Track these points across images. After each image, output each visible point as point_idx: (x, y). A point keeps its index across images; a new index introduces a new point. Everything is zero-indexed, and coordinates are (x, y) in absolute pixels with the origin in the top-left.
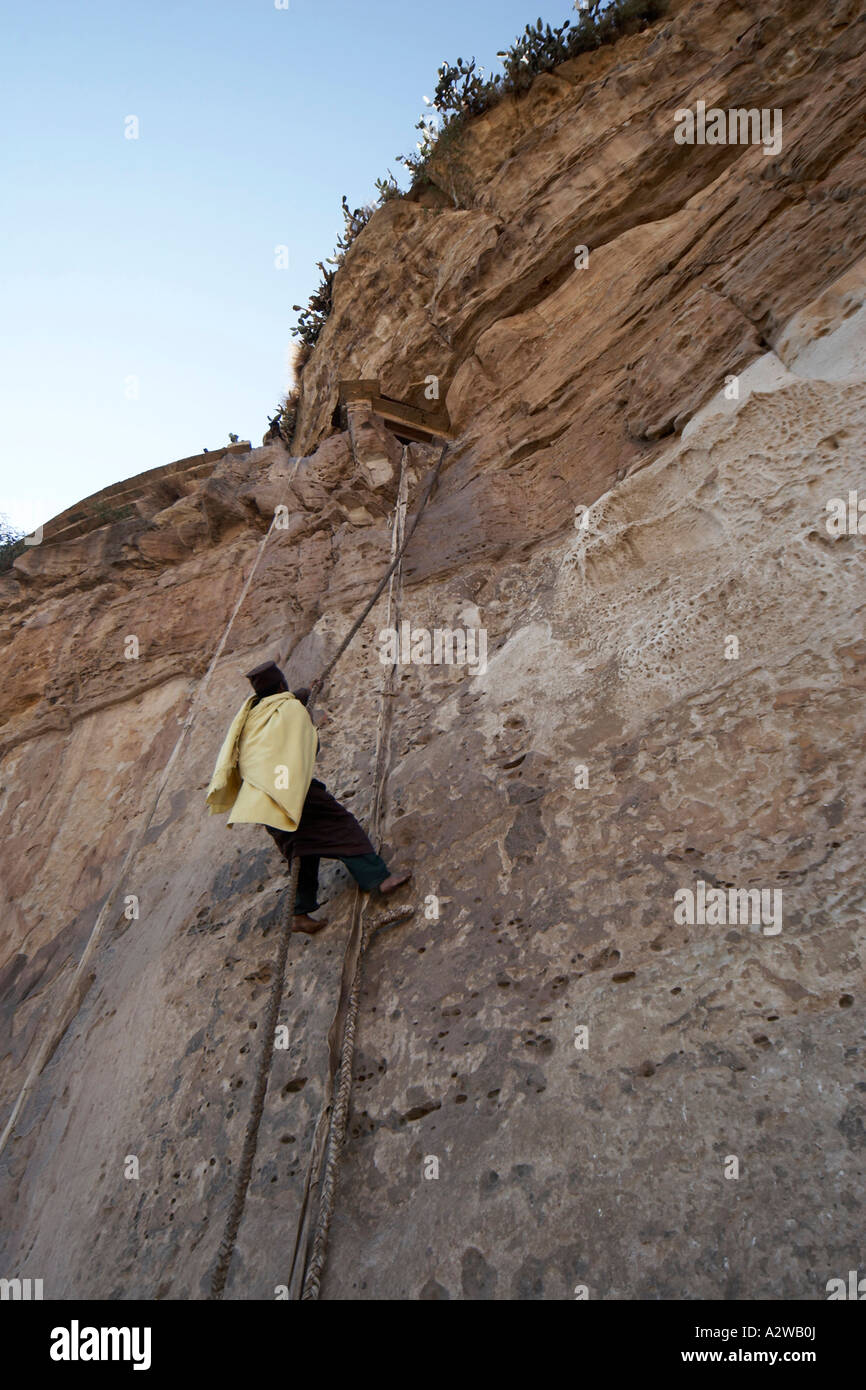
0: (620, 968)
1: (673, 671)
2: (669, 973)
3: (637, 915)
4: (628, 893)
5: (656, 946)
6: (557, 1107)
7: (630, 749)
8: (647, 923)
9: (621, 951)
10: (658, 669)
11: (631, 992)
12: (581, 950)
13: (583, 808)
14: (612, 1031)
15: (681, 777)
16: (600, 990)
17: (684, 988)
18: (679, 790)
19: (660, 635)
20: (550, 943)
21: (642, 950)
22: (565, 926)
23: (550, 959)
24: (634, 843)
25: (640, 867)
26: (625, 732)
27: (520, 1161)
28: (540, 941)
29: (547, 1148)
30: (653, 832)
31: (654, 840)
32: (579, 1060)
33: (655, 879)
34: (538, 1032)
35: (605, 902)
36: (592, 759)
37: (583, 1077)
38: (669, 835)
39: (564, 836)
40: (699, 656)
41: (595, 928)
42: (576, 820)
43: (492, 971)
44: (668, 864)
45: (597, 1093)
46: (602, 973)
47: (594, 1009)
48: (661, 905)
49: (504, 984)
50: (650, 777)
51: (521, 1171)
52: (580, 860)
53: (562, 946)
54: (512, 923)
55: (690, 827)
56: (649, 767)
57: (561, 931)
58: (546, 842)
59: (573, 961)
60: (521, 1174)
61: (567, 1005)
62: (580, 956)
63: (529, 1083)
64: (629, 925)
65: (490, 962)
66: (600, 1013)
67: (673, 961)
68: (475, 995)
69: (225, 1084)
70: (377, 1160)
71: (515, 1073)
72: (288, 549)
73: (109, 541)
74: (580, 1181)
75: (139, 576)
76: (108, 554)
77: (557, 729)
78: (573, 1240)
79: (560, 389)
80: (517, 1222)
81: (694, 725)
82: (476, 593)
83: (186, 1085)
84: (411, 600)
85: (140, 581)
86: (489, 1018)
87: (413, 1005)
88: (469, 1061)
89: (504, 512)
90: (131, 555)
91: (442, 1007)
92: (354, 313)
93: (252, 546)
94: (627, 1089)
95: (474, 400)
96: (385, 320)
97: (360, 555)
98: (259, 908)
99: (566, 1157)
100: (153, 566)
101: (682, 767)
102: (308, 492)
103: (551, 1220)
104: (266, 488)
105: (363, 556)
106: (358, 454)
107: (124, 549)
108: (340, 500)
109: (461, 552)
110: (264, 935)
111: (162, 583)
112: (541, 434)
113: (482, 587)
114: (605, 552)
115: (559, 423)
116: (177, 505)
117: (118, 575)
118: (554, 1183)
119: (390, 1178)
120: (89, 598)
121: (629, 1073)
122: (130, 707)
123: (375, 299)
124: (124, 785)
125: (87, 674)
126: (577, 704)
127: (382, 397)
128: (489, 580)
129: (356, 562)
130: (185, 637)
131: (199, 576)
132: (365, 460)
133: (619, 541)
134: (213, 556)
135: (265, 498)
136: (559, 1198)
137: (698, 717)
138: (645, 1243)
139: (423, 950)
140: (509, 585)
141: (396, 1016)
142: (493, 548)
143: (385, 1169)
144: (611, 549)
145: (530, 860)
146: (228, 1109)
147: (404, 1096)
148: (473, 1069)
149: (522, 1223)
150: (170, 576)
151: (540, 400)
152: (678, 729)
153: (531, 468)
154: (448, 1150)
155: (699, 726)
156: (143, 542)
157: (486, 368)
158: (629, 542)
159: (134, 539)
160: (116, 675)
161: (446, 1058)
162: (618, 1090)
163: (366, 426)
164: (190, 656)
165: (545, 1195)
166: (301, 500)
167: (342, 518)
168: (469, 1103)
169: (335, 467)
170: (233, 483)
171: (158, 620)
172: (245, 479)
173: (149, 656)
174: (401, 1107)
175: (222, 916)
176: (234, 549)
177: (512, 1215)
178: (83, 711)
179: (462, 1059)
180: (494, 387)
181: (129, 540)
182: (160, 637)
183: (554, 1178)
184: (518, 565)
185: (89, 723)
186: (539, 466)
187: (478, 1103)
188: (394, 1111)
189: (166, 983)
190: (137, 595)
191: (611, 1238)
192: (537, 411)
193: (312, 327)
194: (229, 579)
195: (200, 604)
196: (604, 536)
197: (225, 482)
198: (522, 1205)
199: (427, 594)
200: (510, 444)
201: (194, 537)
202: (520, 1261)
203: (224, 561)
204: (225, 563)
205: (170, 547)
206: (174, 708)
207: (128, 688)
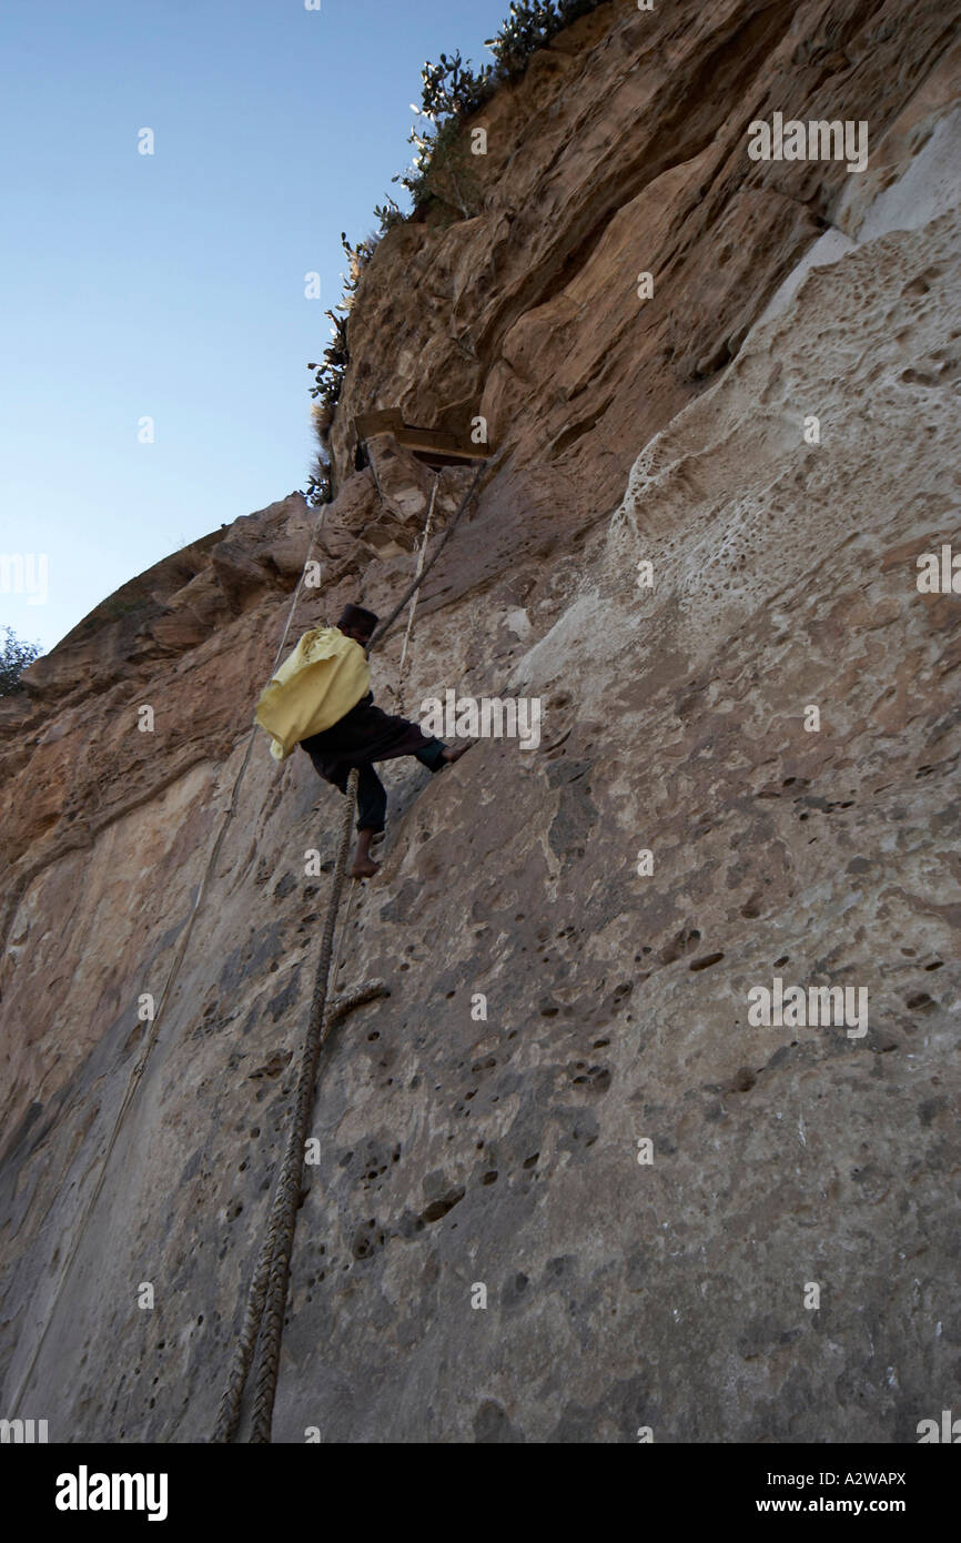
0: (701, 952)
1: (746, 582)
2: (770, 941)
3: (721, 875)
4: (706, 854)
5: (751, 911)
6: (613, 1160)
7: (699, 684)
8: (734, 883)
9: (702, 930)
10: (727, 586)
11: (715, 977)
12: (646, 942)
13: (641, 768)
14: (690, 1038)
15: (766, 695)
16: (672, 986)
17: (793, 955)
18: (766, 710)
19: (725, 547)
20: (606, 945)
21: (730, 920)
22: (624, 918)
23: (608, 965)
24: (712, 791)
25: (721, 816)
26: (691, 667)
27: (559, 1252)
28: (595, 945)
29: (597, 1225)
30: (736, 771)
31: (736, 781)
32: (643, 1088)
33: (740, 825)
34: (591, 1063)
35: (677, 873)
36: (652, 708)
37: (649, 1110)
38: (758, 770)
39: (621, 807)
40: (778, 553)
41: (667, 906)
42: (634, 784)
43: (535, 998)
44: (758, 803)
45: (670, 1129)
46: (676, 963)
47: (665, 1013)
48: (753, 855)
49: (551, 1013)
50: (728, 707)
51: (558, 1266)
52: (641, 831)
53: (623, 944)
54: (562, 934)
55: (785, 752)
56: (724, 696)
57: (621, 924)
58: (600, 821)
59: (638, 959)
60: (559, 1272)
61: (629, 1018)
62: (646, 950)
63: (576, 1135)
64: (710, 892)
65: (533, 988)
66: (671, 1017)
67: (776, 923)
68: (513, 1034)
69: (223, 1214)
70: (385, 1286)
71: (558, 1126)
72: (313, 603)
73: (121, 635)
74: (644, 1268)
75: (158, 667)
76: (122, 650)
77: (607, 689)
78: (637, 1368)
79: (599, 362)
80: (553, 1349)
81: (777, 629)
82: (524, 597)
83: (179, 1223)
84: (450, 621)
85: (159, 672)
86: (525, 1057)
87: (436, 1065)
88: (499, 1121)
89: (548, 505)
90: (146, 646)
91: (473, 1059)
92: (372, 356)
93: (276, 609)
94: (713, 1115)
95: (510, 409)
96: (407, 355)
97: (389, 586)
98: (270, 991)
99: (624, 1232)
100: (172, 654)
101: (766, 682)
102: (332, 540)
103: (602, 1339)
104: (285, 543)
105: (393, 587)
106: (383, 487)
107: (138, 641)
108: (366, 539)
109: (501, 556)
110: (275, 1021)
111: (181, 668)
112: (583, 416)
113: (530, 590)
114: (658, 496)
115: (601, 398)
116: (192, 584)
117: (134, 670)
118: (604, 1278)
119: (401, 1309)
120: (105, 701)
121: (717, 1091)
122: (153, 807)
123: (392, 335)
124: (145, 892)
125: (105, 779)
126: (630, 656)
127: (406, 426)
128: (538, 579)
129: (386, 595)
130: (208, 719)
131: (219, 653)
132: (391, 492)
133: (674, 478)
134: (234, 628)
135: (282, 554)
136: (614, 1300)
137: (781, 618)
138: (749, 1358)
139: (452, 994)
140: (562, 579)
141: (415, 1083)
142: (538, 544)
143: (395, 1297)
144: (665, 490)
145: (581, 852)
146: (222, 1246)
147: (420, 1189)
148: (505, 1132)
149: (559, 1351)
150: (189, 659)
151: (577, 381)
152: (757, 640)
153: (576, 454)
154: (472, 1254)
155: (784, 628)
156: (157, 629)
157: (519, 369)
158: (687, 478)
159: (147, 627)
160: (137, 775)
161: (471, 1125)
162: (700, 1119)
163: (387, 454)
164: (213, 738)
165: (594, 1297)
166: (325, 550)
167: (371, 556)
168: (499, 1183)
169: (360, 507)
170: (247, 545)
171: (179, 707)
172: (261, 539)
173: (170, 749)
174: (417, 1204)
175: (233, 1006)
176: (255, 616)
177: (545, 1338)
178: (103, 821)
179: (490, 1121)
180: (531, 389)
181: (142, 629)
182: (181, 726)
183: (605, 1271)
184: (570, 557)
185: (111, 832)
186: (585, 449)
187: (511, 1180)
188: (407, 1212)
189: (164, 1100)
190: (155, 686)
191: (694, 1355)
192: (575, 394)
193: (331, 384)
194: (251, 648)
195: (222, 681)
196: (655, 479)
197: (237, 545)
198: (560, 1321)
199: (469, 611)
200: (550, 436)
201: (213, 613)
202: (558, 1415)
203: (244, 631)
204: (246, 632)
205: (189, 629)
206: (198, 797)
207: (149, 785)
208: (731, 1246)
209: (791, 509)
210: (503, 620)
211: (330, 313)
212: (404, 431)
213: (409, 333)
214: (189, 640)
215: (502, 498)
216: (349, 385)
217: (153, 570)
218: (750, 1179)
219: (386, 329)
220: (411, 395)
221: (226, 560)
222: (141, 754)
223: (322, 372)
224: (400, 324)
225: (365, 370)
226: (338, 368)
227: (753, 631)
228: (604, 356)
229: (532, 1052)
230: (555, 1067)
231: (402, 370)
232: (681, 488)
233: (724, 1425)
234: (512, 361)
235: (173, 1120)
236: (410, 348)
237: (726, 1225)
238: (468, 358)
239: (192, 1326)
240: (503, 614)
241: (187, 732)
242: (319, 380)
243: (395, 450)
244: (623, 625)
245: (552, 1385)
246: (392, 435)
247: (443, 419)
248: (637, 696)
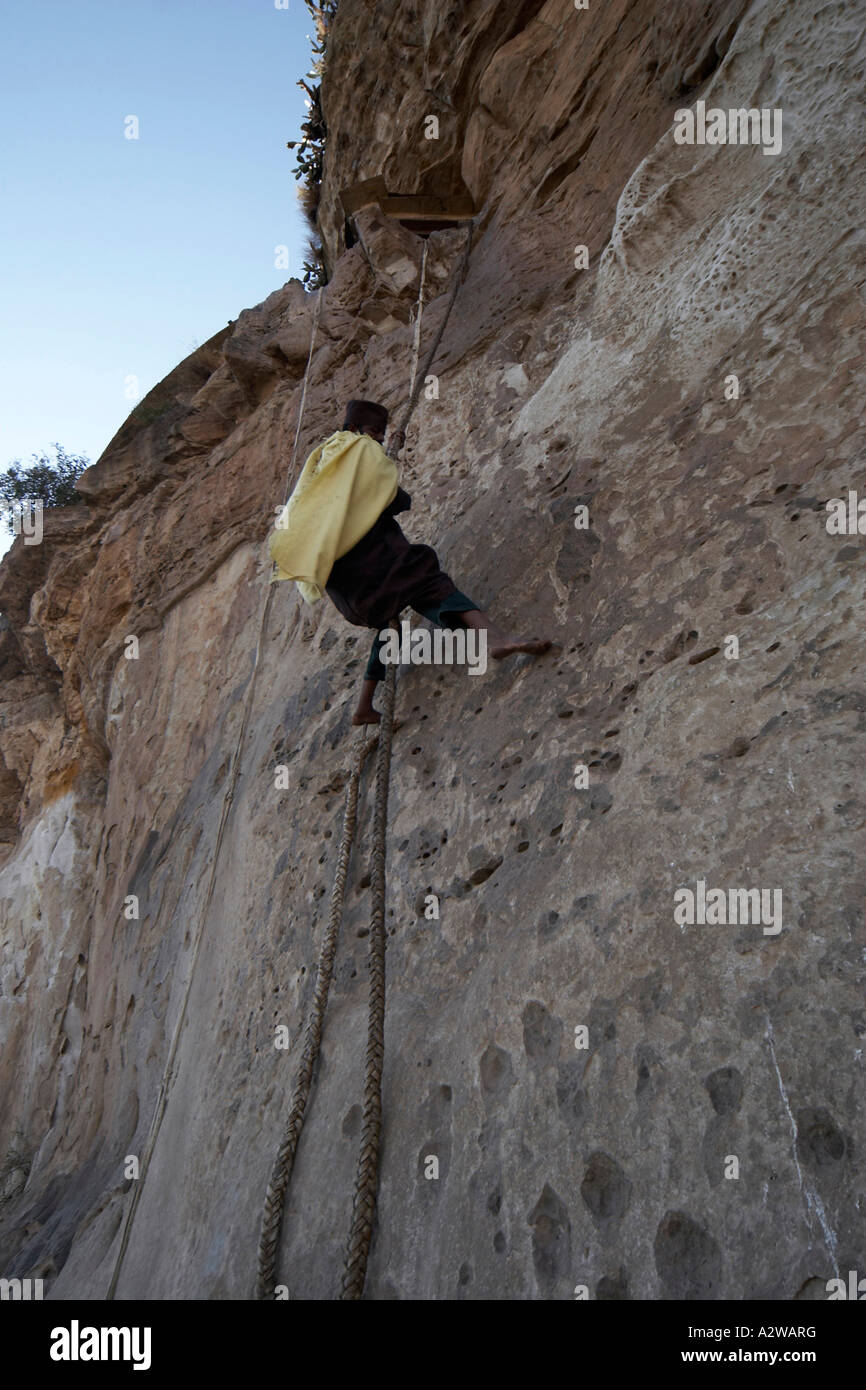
0: (699, 649)
1: (737, 300)
2: (762, 631)
3: (717, 579)
4: (702, 562)
5: (744, 608)
6: (625, 821)
7: (692, 409)
8: (728, 585)
9: (699, 629)
10: (718, 308)
11: (712, 667)
12: (649, 646)
13: (639, 494)
14: (690, 719)
15: (757, 411)
16: (672, 679)
17: (784, 640)
18: (759, 424)
19: (715, 266)
20: (613, 654)
21: (725, 618)
22: (628, 628)
23: (615, 670)
24: (706, 507)
25: (715, 528)
26: (684, 393)
27: (583, 893)
28: (603, 655)
29: (614, 870)
30: (730, 485)
31: (731, 494)
32: (650, 763)
33: (735, 533)
34: (604, 750)
35: (675, 584)
36: (646, 438)
37: (655, 780)
38: (750, 481)
39: (620, 533)
40: (769, 265)
41: (667, 613)
42: (632, 510)
43: (551, 705)
44: (750, 511)
45: (674, 792)
46: (676, 661)
47: (667, 701)
48: (746, 558)
49: (566, 715)
50: (720, 426)
51: (582, 903)
52: (640, 552)
53: (627, 651)
54: (573, 650)
55: (777, 462)
56: (717, 416)
57: (625, 634)
58: (602, 549)
59: (642, 661)
60: (584, 907)
61: (636, 711)
62: (649, 653)
63: (593, 807)
64: (706, 595)
65: (550, 696)
66: (672, 704)
67: (768, 616)
68: (535, 736)
69: (310, 896)
70: (444, 933)
71: (577, 801)
72: (322, 386)
73: (154, 439)
74: (655, 897)
75: (192, 464)
76: (158, 452)
77: (603, 426)
78: (651, 969)
79: (579, 92)
80: (581, 962)
81: (769, 341)
82: (520, 354)
83: (277, 905)
84: (450, 386)
85: (193, 468)
86: (546, 751)
87: (471, 767)
88: (527, 803)
89: (538, 256)
90: (179, 446)
91: (501, 760)
92: (349, 124)
93: (289, 396)
94: (712, 777)
95: (492, 161)
96: (384, 118)
97: (390, 360)
98: (327, 725)
99: (637, 874)
100: (203, 450)
101: (758, 396)
102: (332, 322)
103: (622, 951)
104: (288, 331)
105: (395, 360)
106: (374, 261)
107: (171, 442)
108: (364, 316)
109: (494, 315)
110: (333, 748)
111: (213, 463)
112: (566, 155)
113: (525, 345)
114: (646, 227)
115: (584, 133)
116: (211, 382)
117: (171, 469)
118: (622, 907)
119: (458, 948)
120: (151, 500)
121: (715, 759)
122: (207, 588)
123: (367, 97)
124: (212, 659)
125: (163, 569)
126: (624, 391)
127: (390, 195)
128: (531, 333)
129: (388, 369)
130: (241, 506)
131: (244, 444)
132: (383, 266)
133: (662, 206)
134: (253, 419)
135: (289, 342)
136: (630, 923)
137: (773, 330)
138: (744, 953)
139: (480, 710)
140: (555, 330)
141: (455, 783)
142: (531, 297)
143: (453, 940)
144: (653, 219)
145: (587, 577)
146: (313, 918)
147: (466, 861)
148: (532, 810)
149: (587, 962)
150: (218, 453)
151: (558, 117)
152: (748, 356)
153: (561, 199)
154: (512, 904)
155: (776, 340)
156: (185, 429)
157: (498, 116)
158: (675, 203)
159: (176, 428)
160: (189, 562)
161: (504, 808)
162: (701, 781)
163: (374, 226)
164: (250, 522)
165: (613, 923)
166: (327, 333)
167: (369, 333)
168: (531, 849)
169: (355, 286)
170: (254, 338)
171: (216, 498)
172: (265, 330)
173: (214, 536)
174: (464, 873)
175: (296, 743)
176: (271, 405)
177: (575, 955)
178: (167, 604)
179: (520, 804)
180: (511, 135)
181: (172, 431)
182: (220, 514)
183: (622, 902)
184: (562, 307)
185: (175, 614)
186: (571, 191)
187: (540, 846)
188: (457, 879)
189: (252, 818)
190: (192, 481)
191: (698, 956)
192: (558, 132)
193: (312, 162)
194: (272, 435)
195: (251, 470)
196: (643, 209)
197: (245, 339)
198: (586, 941)
199: (468, 374)
200: (534, 183)
201: (233, 408)
202: (588, 1006)
203: (264, 420)
204: (265, 422)
205: (213, 426)
206: (244, 575)
207: (201, 570)
208: (728, 874)
209: (783, 215)
210: (500, 378)
211: (302, 82)
212: (390, 200)
213: (383, 93)
214: (214, 436)
215: (491, 259)
216: (330, 160)
217: (174, 374)
218: (745, 821)
219: (359, 92)
220: (393, 160)
221: (237, 355)
222: (190, 544)
223: (302, 150)
224: (373, 84)
225: (344, 142)
226: (317, 144)
227: (744, 348)
228: (584, 84)
229: (551, 746)
230: (571, 757)
231: (380, 136)
232: (669, 215)
233: (724, 1001)
234: (490, 106)
235: (261, 831)
236: (386, 109)
237: (724, 859)
238: (445, 110)
239: (298, 975)
240: (500, 372)
241: (227, 519)
242: (300, 159)
243: (381, 221)
244: (616, 363)
245: (581, 986)
246: (377, 206)
247: (426, 182)
248: (631, 429)
